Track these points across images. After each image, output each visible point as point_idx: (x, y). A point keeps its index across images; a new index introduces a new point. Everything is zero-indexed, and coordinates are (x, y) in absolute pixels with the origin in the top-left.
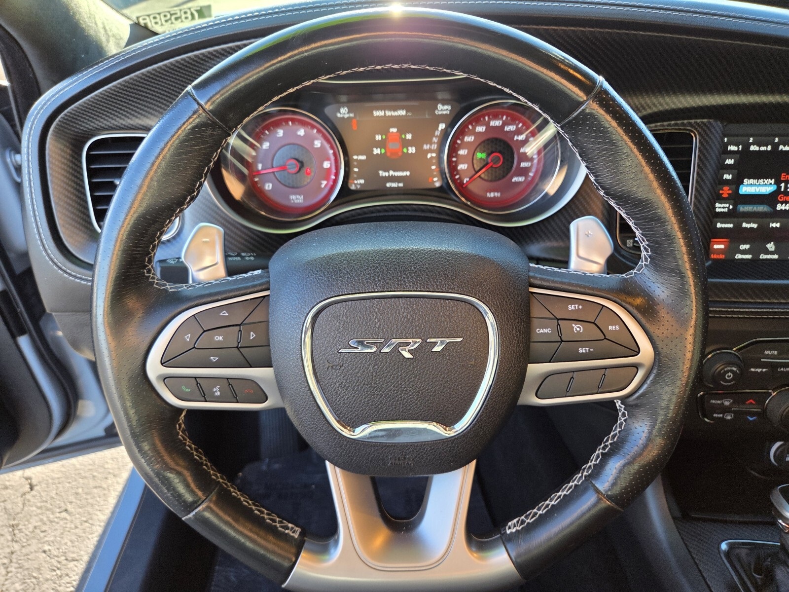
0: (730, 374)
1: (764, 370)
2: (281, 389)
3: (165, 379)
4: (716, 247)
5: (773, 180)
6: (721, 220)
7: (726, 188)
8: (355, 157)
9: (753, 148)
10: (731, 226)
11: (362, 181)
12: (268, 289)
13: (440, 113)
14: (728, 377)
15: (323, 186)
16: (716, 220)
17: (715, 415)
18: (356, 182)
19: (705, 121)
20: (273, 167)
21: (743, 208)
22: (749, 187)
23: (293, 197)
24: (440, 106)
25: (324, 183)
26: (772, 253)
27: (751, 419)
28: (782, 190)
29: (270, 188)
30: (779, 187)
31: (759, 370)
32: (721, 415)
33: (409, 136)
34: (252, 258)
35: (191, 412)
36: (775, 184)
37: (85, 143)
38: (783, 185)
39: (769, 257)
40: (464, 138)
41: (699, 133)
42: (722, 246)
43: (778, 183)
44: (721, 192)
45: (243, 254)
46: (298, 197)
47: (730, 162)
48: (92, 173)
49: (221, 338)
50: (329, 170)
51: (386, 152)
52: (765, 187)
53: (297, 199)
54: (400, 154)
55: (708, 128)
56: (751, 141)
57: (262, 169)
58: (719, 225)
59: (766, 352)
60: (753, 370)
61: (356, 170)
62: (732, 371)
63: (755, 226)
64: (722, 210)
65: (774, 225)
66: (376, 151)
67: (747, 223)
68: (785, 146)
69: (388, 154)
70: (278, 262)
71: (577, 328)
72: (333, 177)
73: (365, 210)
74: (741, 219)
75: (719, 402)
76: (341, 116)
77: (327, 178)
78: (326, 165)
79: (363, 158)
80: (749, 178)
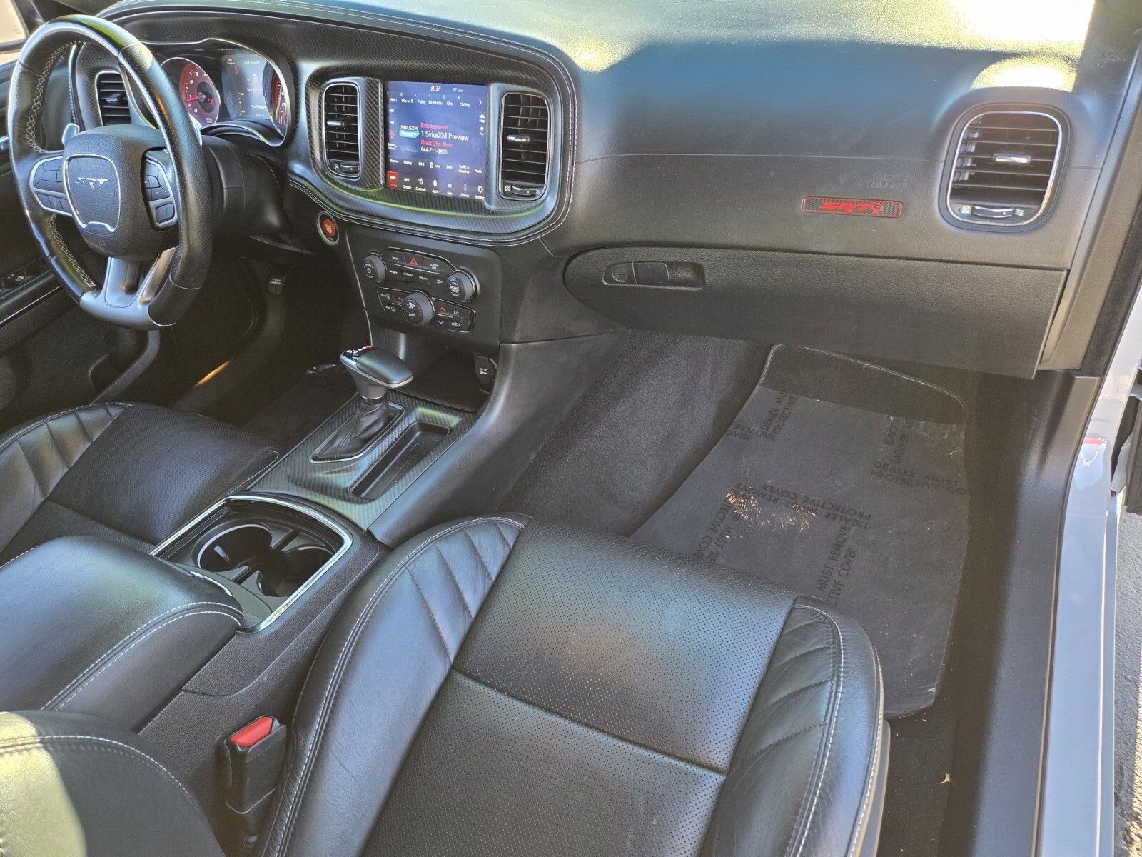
3: (37, 193)
4: (391, 177)
5: (417, 127)
9: (403, 100)
14: (369, 271)
17: (386, 307)
22: (405, 132)
26: (422, 187)
28: (423, 136)
30: (421, 133)
31: (394, 272)
32: (389, 308)
36: (418, 130)
42: (395, 178)
52: (413, 133)
59: (392, 258)
60: (391, 271)
62: (369, 267)
63: (410, 163)
65: (421, 164)
68: (420, 100)
75: (385, 296)
80: (403, 124)
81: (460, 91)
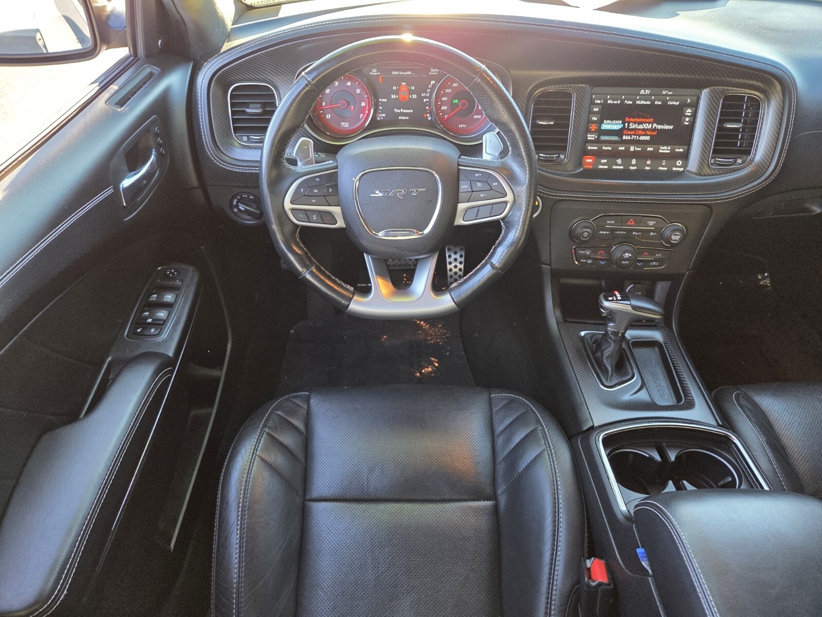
0: (586, 233)
1: (607, 233)
2: (345, 218)
3: (292, 210)
4: (587, 161)
5: (621, 121)
6: (590, 144)
7: (594, 125)
8: (380, 100)
9: (609, 102)
10: (596, 148)
11: (384, 115)
12: (337, 168)
13: (432, 74)
14: (585, 235)
15: (361, 117)
16: (587, 144)
17: (582, 260)
18: (380, 115)
19: (583, 85)
20: (331, 105)
21: (603, 138)
22: (607, 125)
23: (342, 124)
24: (432, 70)
25: (362, 115)
26: (620, 165)
27: (602, 263)
28: (626, 127)
29: (329, 118)
30: (624, 126)
31: (605, 233)
32: (585, 261)
33: (413, 88)
34: (324, 156)
35: (303, 227)
36: (622, 123)
37: (230, 87)
38: (626, 124)
39: (618, 167)
40: (445, 90)
41: (576, 92)
42: (591, 161)
43: (624, 123)
44: (591, 128)
45: (319, 153)
46: (346, 123)
47: (596, 110)
48: (233, 105)
49: (316, 191)
50: (364, 107)
51: (399, 97)
52: (616, 125)
53: (345, 125)
54: (407, 98)
55: (585, 90)
56: (608, 97)
57: (325, 106)
58: (589, 148)
59: (608, 222)
60: (601, 232)
61: (381, 108)
62: (587, 232)
63: (610, 148)
64: (591, 139)
65: (621, 148)
66: (393, 97)
67: (606, 147)
68: (628, 101)
69: (400, 99)
70: (341, 155)
71: (479, 184)
72: (367, 112)
73: (385, 132)
74: (602, 144)
75: (583, 252)
76: (373, 74)
77: (363, 113)
78: (363, 104)
79: (385, 100)
80: (607, 120)
81: (669, 93)
